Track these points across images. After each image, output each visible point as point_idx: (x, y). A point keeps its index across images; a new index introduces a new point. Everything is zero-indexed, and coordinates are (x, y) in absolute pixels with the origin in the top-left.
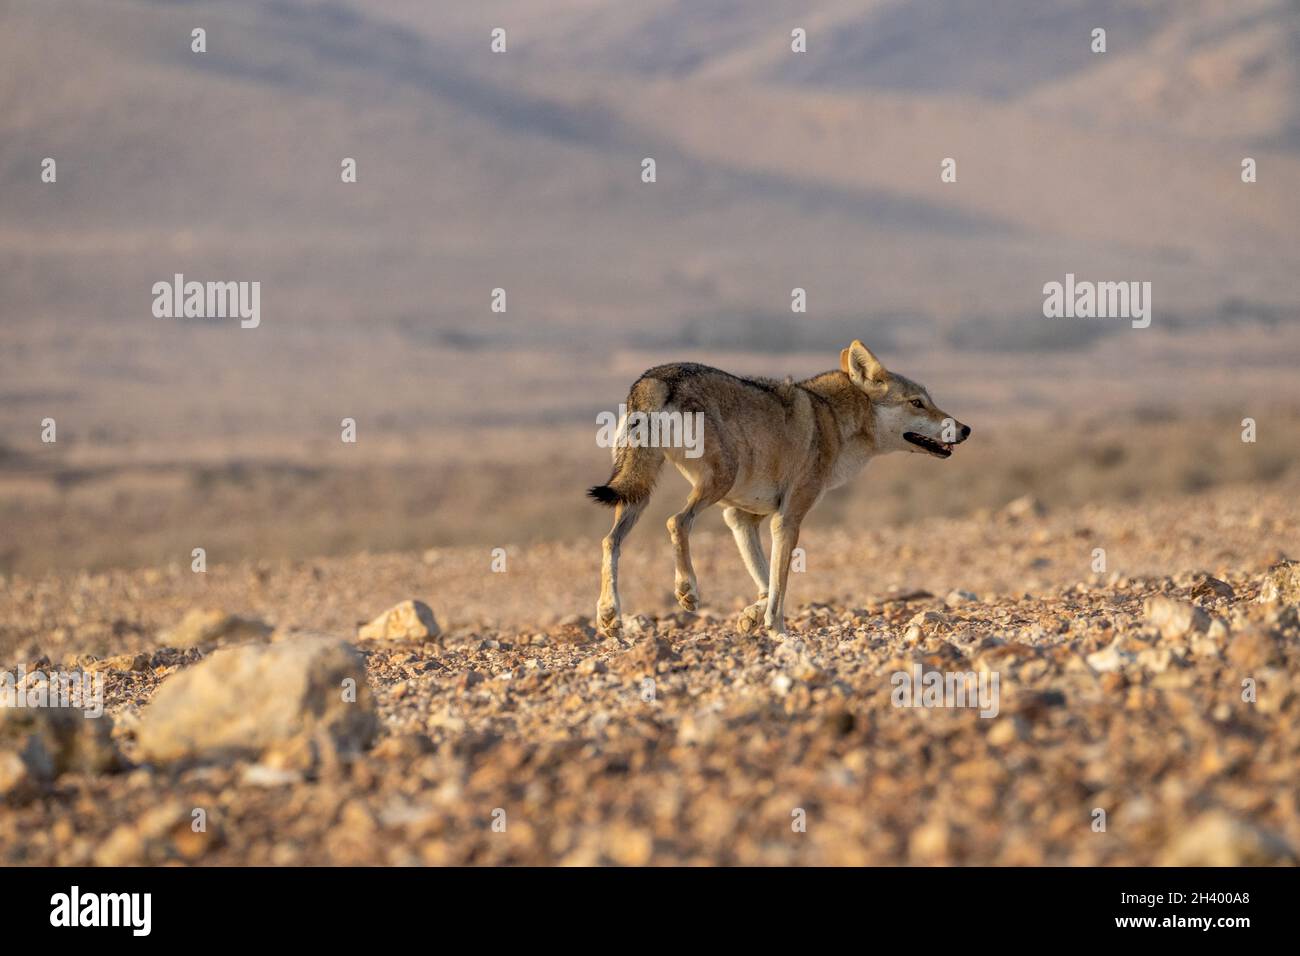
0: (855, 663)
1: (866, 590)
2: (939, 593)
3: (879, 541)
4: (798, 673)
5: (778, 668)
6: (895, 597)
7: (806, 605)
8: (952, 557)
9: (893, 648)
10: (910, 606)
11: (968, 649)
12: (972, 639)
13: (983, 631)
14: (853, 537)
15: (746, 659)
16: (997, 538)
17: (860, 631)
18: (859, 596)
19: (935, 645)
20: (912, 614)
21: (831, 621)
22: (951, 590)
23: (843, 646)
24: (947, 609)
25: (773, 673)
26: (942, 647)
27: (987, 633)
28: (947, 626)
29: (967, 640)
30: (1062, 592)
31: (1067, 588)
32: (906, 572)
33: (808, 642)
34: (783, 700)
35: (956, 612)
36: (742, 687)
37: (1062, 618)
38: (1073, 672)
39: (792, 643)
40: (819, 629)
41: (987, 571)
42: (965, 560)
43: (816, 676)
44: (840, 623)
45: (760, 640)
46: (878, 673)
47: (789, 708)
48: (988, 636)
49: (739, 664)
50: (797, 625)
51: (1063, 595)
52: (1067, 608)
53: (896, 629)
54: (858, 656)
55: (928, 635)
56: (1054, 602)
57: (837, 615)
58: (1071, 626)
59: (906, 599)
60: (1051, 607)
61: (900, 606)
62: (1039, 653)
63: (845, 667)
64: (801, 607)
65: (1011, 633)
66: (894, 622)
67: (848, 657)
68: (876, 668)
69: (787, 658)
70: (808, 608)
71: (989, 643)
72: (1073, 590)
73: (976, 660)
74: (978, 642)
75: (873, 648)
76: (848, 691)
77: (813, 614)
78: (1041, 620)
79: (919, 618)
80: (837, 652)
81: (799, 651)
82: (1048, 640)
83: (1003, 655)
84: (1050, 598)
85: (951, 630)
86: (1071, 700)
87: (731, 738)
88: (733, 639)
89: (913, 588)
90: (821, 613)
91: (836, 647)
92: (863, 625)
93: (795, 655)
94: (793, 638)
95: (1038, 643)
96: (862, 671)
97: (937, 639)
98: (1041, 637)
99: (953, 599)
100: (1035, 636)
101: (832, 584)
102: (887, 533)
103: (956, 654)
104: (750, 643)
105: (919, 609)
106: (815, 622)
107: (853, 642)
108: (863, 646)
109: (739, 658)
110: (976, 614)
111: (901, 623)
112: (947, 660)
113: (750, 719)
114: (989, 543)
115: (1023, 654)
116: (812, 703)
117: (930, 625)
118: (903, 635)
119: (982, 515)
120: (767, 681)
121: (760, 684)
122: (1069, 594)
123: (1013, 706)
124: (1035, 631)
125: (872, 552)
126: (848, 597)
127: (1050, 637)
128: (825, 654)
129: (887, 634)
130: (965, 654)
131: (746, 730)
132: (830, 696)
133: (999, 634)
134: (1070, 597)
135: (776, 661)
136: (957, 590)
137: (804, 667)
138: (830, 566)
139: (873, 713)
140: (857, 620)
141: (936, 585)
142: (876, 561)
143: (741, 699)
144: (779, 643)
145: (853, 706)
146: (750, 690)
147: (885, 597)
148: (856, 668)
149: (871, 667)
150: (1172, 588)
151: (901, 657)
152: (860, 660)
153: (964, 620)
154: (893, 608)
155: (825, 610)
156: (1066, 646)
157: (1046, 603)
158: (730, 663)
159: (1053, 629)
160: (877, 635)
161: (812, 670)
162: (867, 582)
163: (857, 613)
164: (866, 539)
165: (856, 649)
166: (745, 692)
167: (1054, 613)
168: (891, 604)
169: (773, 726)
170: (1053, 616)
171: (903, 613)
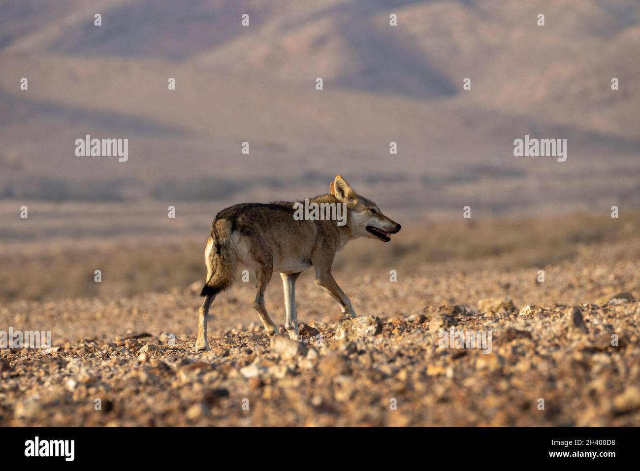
0: (111, 373)
1: (114, 333)
2: (155, 334)
3: (119, 305)
4: (80, 378)
5: (69, 376)
6: (131, 336)
7: (82, 341)
8: (160, 314)
9: (132, 364)
10: (139, 341)
11: (174, 365)
12: (175, 360)
13: (181, 355)
14: (106, 303)
15: (51, 370)
16: (185, 304)
17: (113, 355)
18: (110, 336)
19: (155, 363)
20: (141, 346)
21: (96, 350)
22: (161, 333)
23: (104, 363)
24: (160, 342)
25: (66, 378)
26: (159, 364)
27: (183, 356)
28: (161, 352)
29: (172, 360)
30: (224, 334)
31: (226, 332)
32: (135, 323)
33: (85, 361)
34: (72, 394)
35: (165, 345)
36: (49, 386)
37: (225, 348)
38: (233, 378)
39: (76, 362)
40: (90, 354)
41: (180, 322)
42: (167, 316)
43: (90, 381)
44: (101, 351)
45: (58, 360)
46: (125, 378)
47: (75, 398)
48: (184, 358)
49: (47, 374)
50: (78, 352)
51: (224, 335)
52: (227, 342)
53: (132, 354)
54: (112, 369)
55: (150, 357)
56: (219, 339)
57: (100, 346)
58: (230, 353)
59: (137, 337)
60: (218, 342)
61: (134, 341)
62: (213, 367)
63: (105, 375)
64: (79, 342)
65: (197, 357)
66: (131, 350)
67: (107, 370)
68: (123, 376)
69: (73, 370)
70: (83, 343)
71: (185, 362)
72: (229, 332)
73: (178, 371)
74: (179, 361)
75: (121, 365)
76: (108, 388)
77: (86, 346)
78: (213, 349)
79: (145, 348)
80: (101, 367)
81: (80, 366)
82: (218, 360)
83: (193, 368)
84: (217, 337)
85: (163, 355)
86: (233, 394)
87: (44, 415)
88: (43, 359)
89: (140, 331)
90: (90, 345)
91: (100, 364)
92: (114, 352)
93: (77, 368)
94: (76, 359)
95: (212, 362)
96: (115, 378)
97: (156, 360)
98: (214, 358)
99: (163, 338)
100: (210, 358)
101: (95, 329)
102: (124, 301)
103: (167, 368)
104: (52, 362)
105: (145, 343)
106: (87, 350)
107: (109, 361)
108: (115, 363)
109: (47, 370)
110: (176, 346)
111: (135, 351)
112: (162, 371)
113: (54, 404)
114: (182, 307)
115: (204, 367)
116: (88, 395)
117: (152, 352)
118: (137, 357)
119: (175, 291)
120: (63, 383)
121: (58, 385)
122: (227, 334)
123: (200, 397)
124: (210, 355)
125: (116, 311)
126: (104, 337)
127: (219, 358)
128: (94, 368)
129: (128, 357)
130: (171, 368)
131: (52, 410)
132: (98, 392)
133: (190, 357)
134: (228, 336)
135: (67, 372)
136: (165, 333)
137: (83, 374)
138: (93, 319)
139: (122, 401)
140: (111, 348)
141: (153, 329)
142: (118, 316)
143: (49, 393)
144: (68, 362)
145: (111, 396)
146: (54, 387)
147: (126, 336)
148: (112, 376)
149: (120, 376)
150: (285, 332)
151: (137, 369)
152: (114, 371)
153: (170, 349)
154: (130, 342)
155: (93, 343)
156: (228, 363)
157: (215, 340)
158: (42, 373)
159: (220, 354)
160: (122, 358)
161: (88, 377)
162: (114, 328)
163: (110, 345)
164: (112, 304)
165: (112, 365)
166: (51, 389)
167: (220, 345)
168: (129, 340)
169: (67, 408)
170: (219, 347)
171: (136, 345)
